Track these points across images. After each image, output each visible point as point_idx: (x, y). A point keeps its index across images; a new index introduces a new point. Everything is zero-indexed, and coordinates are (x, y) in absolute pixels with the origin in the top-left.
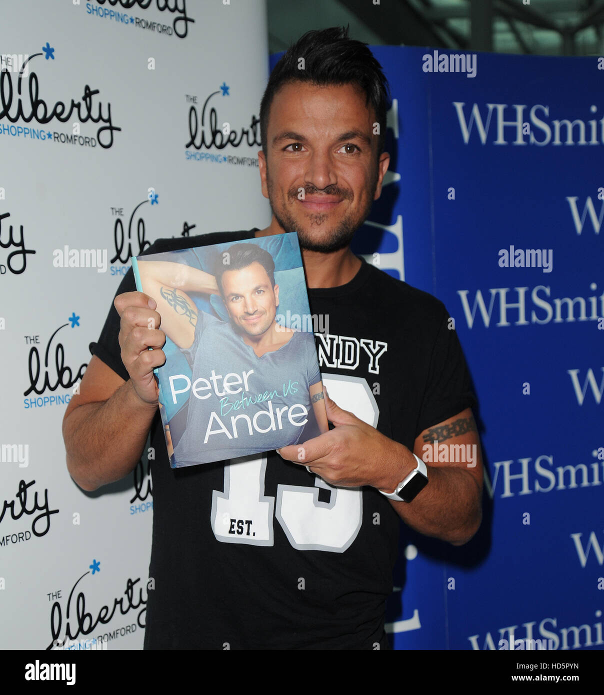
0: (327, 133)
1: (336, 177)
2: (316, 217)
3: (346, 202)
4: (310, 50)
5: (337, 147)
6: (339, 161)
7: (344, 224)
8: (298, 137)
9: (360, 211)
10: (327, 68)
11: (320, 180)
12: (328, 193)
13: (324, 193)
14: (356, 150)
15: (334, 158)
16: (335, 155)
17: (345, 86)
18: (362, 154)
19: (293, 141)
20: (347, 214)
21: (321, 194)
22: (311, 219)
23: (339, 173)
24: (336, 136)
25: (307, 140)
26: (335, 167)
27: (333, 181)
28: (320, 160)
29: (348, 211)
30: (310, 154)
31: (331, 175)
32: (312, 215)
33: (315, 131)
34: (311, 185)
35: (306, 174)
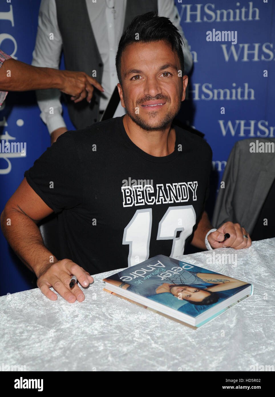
0: (153, 67)
1: (161, 89)
2: (152, 114)
3: (167, 103)
4: (139, 25)
5: (159, 74)
6: (162, 81)
7: (168, 116)
8: (138, 72)
9: (176, 108)
10: (149, 33)
11: (153, 92)
12: (158, 98)
13: (155, 99)
14: (169, 75)
15: (158, 80)
16: (159, 78)
17: (160, 41)
18: (173, 77)
19: (135, 74)
20: (169, 110)
21: (154, 100)
22: (149, 115)
23: (162, 87)
24: (158, 68)
25: (143, 72)
26: (160, 84)
27: (160, 92)
28: (151, 82)
29: (169, 109)
30: (145, 80)
31: (158, 89)
32: (150, 112)
33: (147, 67)
34: (148, 96)
35: (145, 90)
